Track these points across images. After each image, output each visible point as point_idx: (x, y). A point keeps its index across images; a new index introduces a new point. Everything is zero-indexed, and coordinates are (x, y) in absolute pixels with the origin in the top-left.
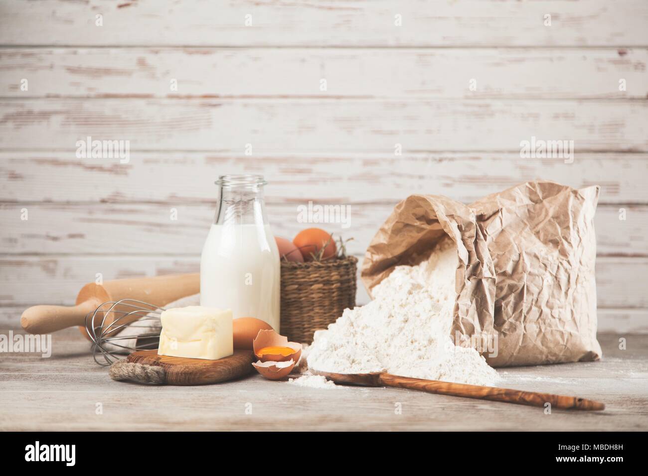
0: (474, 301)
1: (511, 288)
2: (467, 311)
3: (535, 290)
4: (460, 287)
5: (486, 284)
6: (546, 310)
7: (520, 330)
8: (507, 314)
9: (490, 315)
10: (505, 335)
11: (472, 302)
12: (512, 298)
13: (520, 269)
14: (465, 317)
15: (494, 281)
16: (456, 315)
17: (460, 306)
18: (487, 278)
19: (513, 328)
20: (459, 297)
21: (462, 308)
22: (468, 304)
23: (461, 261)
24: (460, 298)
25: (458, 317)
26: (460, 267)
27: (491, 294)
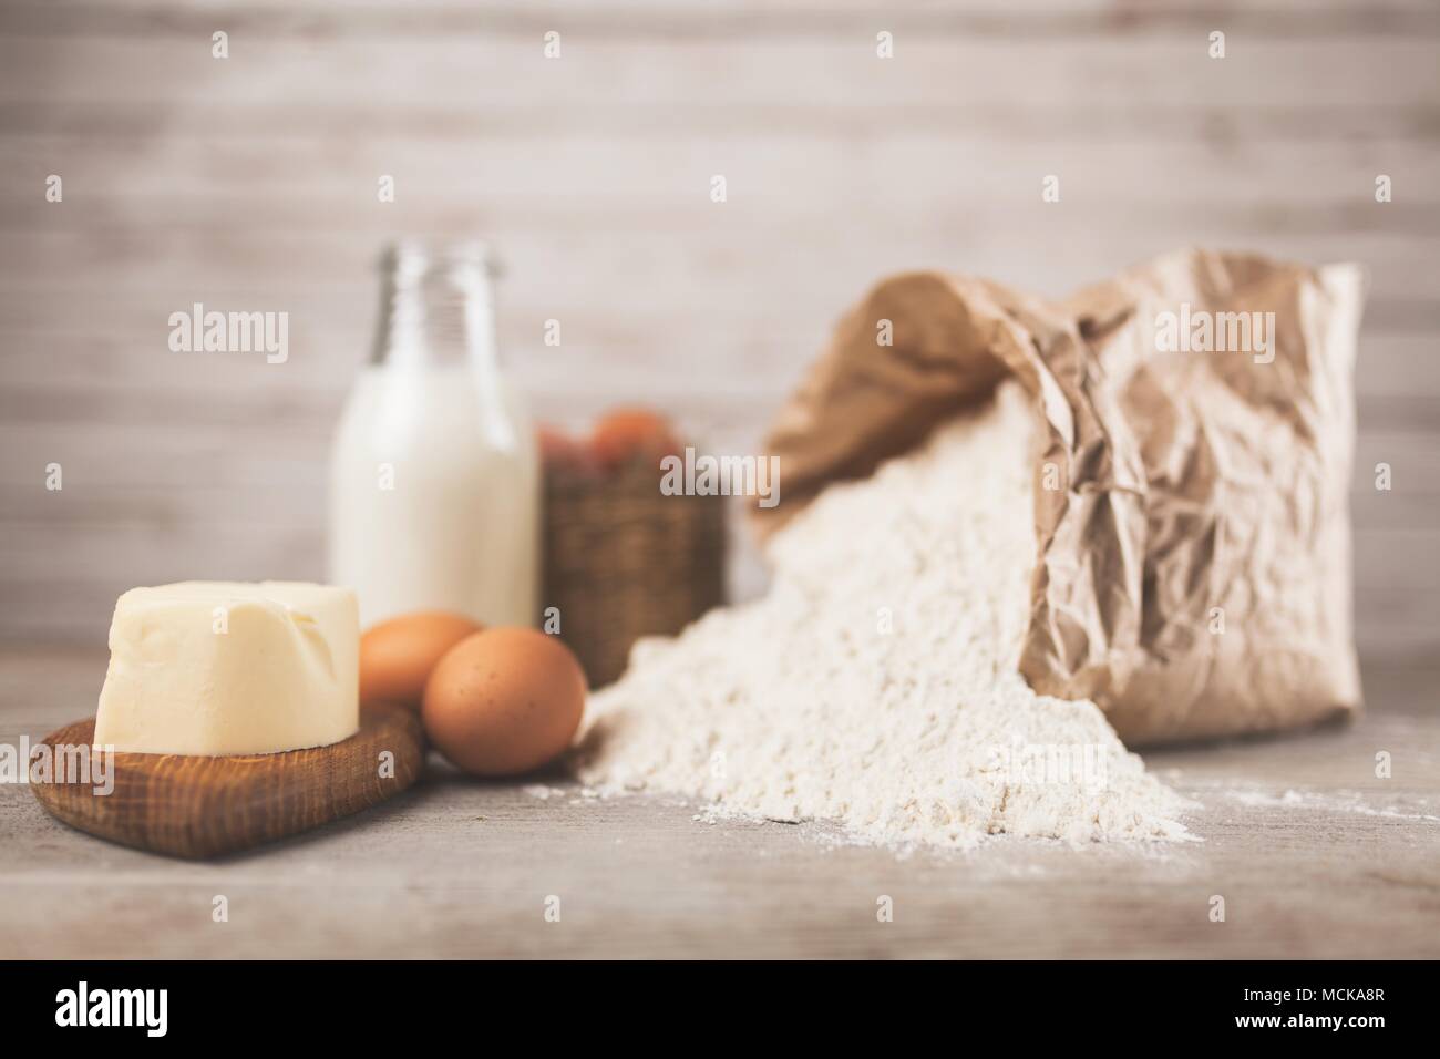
0: (1087, 559)
1: (1184, 525)
2: (1070, 589)
3: (1241, 530)
4: (1050, 514)
5: (1121, 508)
6: (1266, 591)
7: (1202, 650)
8: (1171, 600)
9: (1130, 604)
10: (1164, 660)
11: (1080, 561)
12: (1184, 554)
13: (1203, 469)
14: (1063, 607)
15: (1140, 500)
16: (1040, 601)
17: (1052, 572)
18: (1124, 491)
19: (1186, 639)
20: (1049, 543)
21: (1058, 579)
22: (1071, 567)
23: (1054, 432)
24: (1052, 549)
25: (1045, 606)
26: (1054, 450)
27: (1133, 537)
